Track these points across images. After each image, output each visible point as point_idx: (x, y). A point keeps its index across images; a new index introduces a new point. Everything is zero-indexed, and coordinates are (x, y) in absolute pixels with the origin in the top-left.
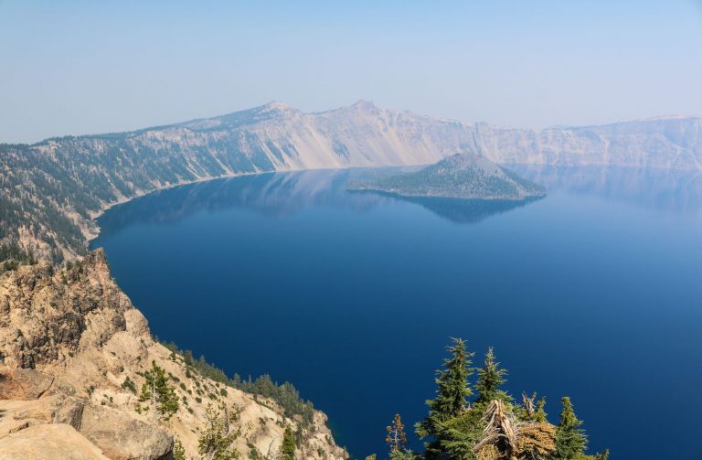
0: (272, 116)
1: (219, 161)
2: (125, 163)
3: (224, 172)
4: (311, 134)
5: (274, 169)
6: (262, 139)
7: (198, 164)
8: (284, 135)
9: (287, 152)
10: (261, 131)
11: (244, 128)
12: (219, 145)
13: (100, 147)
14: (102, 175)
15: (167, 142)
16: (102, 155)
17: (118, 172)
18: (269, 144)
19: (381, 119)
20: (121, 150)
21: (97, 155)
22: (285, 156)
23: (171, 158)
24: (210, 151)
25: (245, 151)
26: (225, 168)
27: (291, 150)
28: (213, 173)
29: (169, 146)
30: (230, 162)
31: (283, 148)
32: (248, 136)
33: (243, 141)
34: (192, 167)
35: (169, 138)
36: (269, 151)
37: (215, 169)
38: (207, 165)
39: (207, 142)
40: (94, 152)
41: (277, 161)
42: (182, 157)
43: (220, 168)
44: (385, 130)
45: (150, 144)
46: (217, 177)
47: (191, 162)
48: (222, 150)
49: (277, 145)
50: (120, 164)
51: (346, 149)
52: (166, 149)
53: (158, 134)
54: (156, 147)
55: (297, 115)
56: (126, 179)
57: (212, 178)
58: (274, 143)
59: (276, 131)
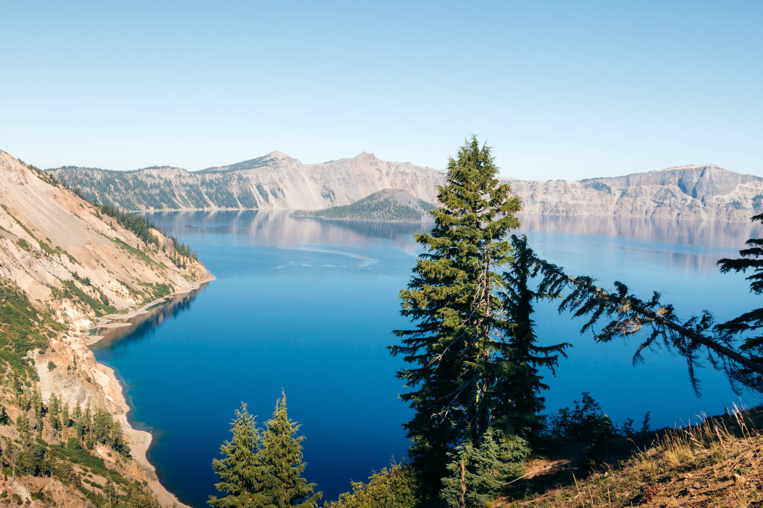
0: (269, 164)
1: (206, 197)
2: (116, 189)
3: (208, 206)
4: (304, 180)
5: (257, 207)
6: (254, 182)
7: (186, 198)
8: (277, 180)
9: (274, 194)
10: (255, 176)
11: (237, 172)
12: (210, 184)
13: (98, 177)
14: (93, 194)
15: (161, 178)
16: (98, 183)
17: (109, 194)
18: (259, 187)
19: (378, 169)
20: (116, 180)
21: (95, 181)
22: (271, 197)
23: (161, 191)
24: (201, 188)
25: (234, 191)
26: (209, 202)
27: (279, 193)
28: (198, 205)
29: (162, 182)
30: (217, 198)
31: (271, 191)
32: (240, 178)
33: (235, 183)
34: (179, 199)
35: (163, 176)
36: (257, 192)
37: (199, 201)
38: (194, 198)
39: (199, 182)
40: (92, 179)
41: (262, 200)
42: (172, 191)
43: (205, 202)
44: (380, 179)
45: (144, 179)
46: (200, 209)
47: (180, 196)
48: (212, 189)
49: (266, 188)
50: (112, 190)
51: (333, 194)
52: (159, 183)
53: (154, 173)
54: (149, 181)
55: (294, 165)
56: (114, 200)
57: (196, 210)
58: (264, 187)
59: (268, 177)
